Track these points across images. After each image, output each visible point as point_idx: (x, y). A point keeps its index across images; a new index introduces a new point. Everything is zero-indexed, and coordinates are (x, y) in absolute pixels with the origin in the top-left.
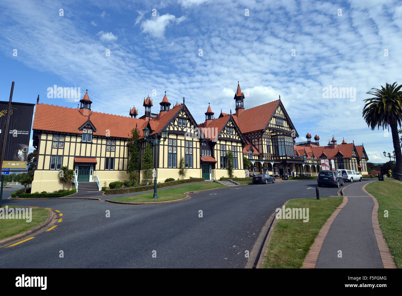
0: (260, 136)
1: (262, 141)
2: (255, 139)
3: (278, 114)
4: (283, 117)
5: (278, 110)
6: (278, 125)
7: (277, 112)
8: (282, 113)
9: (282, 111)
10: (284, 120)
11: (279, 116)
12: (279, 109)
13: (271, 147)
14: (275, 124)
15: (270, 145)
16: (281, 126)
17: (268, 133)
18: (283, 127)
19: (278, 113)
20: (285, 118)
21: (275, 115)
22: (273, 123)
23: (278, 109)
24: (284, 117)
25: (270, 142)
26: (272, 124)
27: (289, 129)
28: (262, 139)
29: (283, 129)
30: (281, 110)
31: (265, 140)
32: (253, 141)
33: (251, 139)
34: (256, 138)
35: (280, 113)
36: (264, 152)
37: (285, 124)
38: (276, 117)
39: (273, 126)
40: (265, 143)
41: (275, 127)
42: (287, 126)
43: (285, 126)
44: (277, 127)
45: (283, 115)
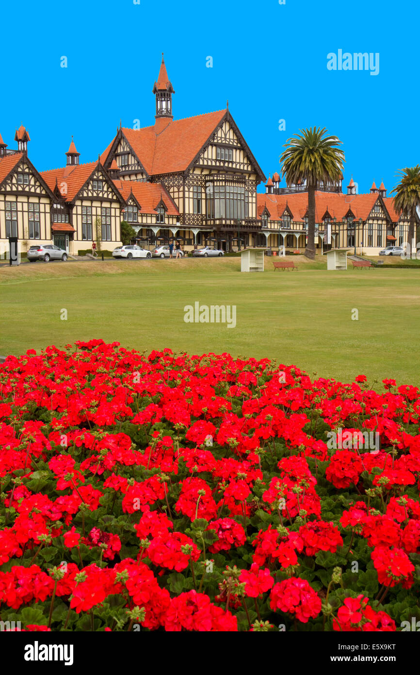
0: (181, 182)
1: (184, 191)
2: (174, 186)
3: (221, 138)
4: (233, 145)
5: (222, 129)
6: (220, 161)
7: (219, 135)
8: (231, 135)
9: (231, 132)
10: (236, 148)
11: (224, 142)
12: (226, 127)
13: (204, 202)
14: (214, 158)
15: (201, 199)
16: (229, 162)
17: (197, 177)
18: (232, 162)
19: (223, 136)
20: (239, 145)
21: (216, 141)
22: (210, 157)
23: (224, 128)
24: (237, 144)
25: (201, 193)
26: (208, 159)
27: (246, 166)
28: (184, 188)
29: (232, 168)
30: (229, 130)
31: (191, 189)
32: (171, 190)
33: (169, 187)
34: (176, 185)
35: (228, 137)
36: (187, 212)
37: (238, 157)
38: (216, 145)
39: (210, 164)
40: (191, 195)
41: (214, 164)
42: (242, 161)
43: (238, 161)
44: (218, 164)
45: (233, 140)
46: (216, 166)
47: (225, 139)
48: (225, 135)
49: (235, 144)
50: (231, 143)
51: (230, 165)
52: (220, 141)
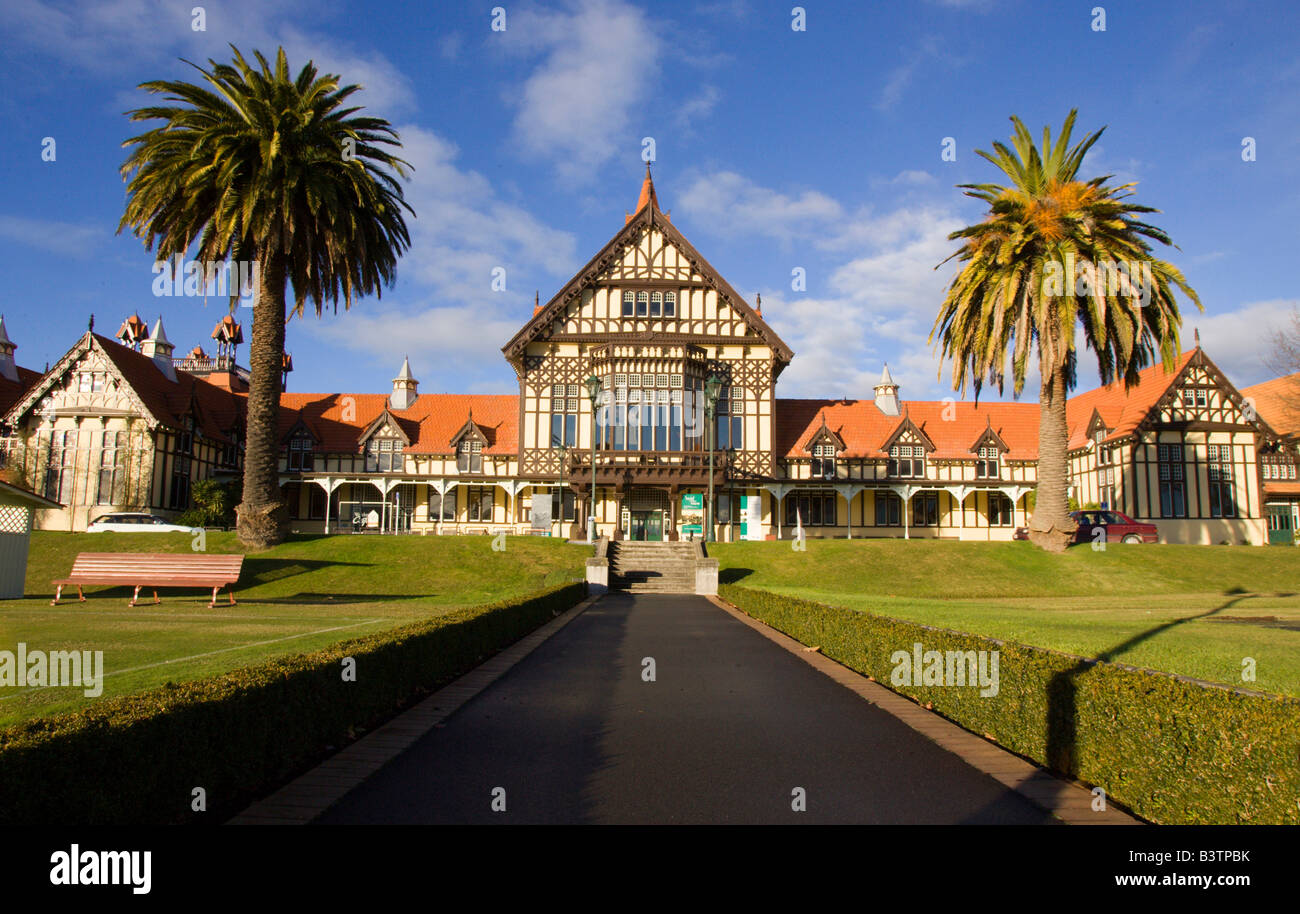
1: (522, 394)
3: (638, 268)
4: (678, 280)
5: (638, 249)
6: (635, 321)
7: (630, 262)
8: (669, 258)
9: (670, 250)
10: (693, 287)
11: (645, 276)
12: (652, 242)
13: (586, 419)
14: (616, 316)
15: (579, 413)
16: (665, 322)
17: (566, 364)
18: (679, 321)
19: (642, 262)
20: (698, 279)
21: (618, 276)
22: (602, 316)
23: (644, 245)
24: (691, 276)
25: (579, 398)
26: (594, 320)
27: (727, 325)
28: (523, 388)
29: (677, 333)
30: (663, 248)
31: (546, 393)
35: (658, 262)
36: (530, 446)
37: (698, 306)
38: (624, 285)
39: (600, 328)
40: (545, 405)
41: (614, 328)
42: (711, 314)
43: (697, 314)
44: (628, 328)
45: (678, 269)
46: (621, 333)
47: (650, 268)
48: (650, 261)
49: (682, 278)
50: (668, 277)
51: (671, 328)
52: (631, 276)
